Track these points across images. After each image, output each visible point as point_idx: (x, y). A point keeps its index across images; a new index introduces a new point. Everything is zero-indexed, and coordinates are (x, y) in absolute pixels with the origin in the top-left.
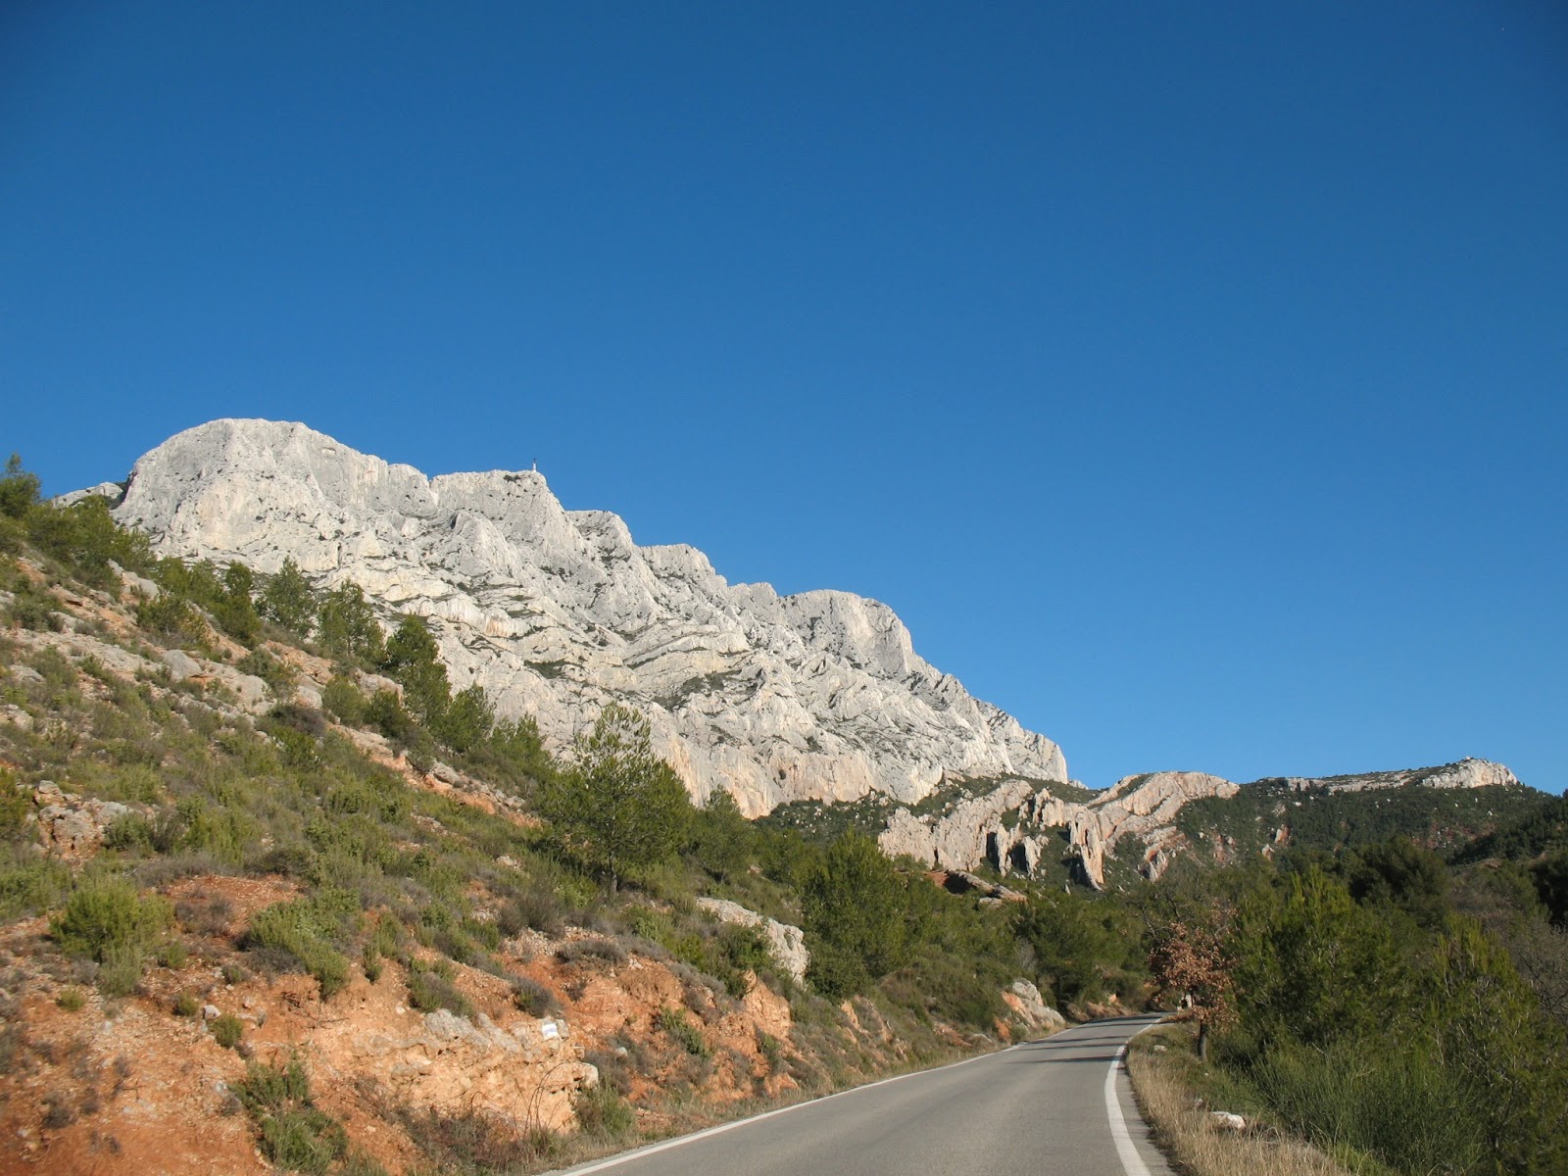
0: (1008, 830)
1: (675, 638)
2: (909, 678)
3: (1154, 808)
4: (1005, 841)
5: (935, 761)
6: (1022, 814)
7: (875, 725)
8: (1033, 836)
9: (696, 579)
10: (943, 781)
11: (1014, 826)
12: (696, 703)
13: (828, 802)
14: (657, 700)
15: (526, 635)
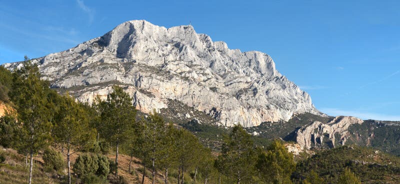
0: (316, 134)
1: (235, 79)
2: (275, 78)
3: (343, 126)
4: (316, 136)
5: (291, 110)
6: (319, 130)
8: (321, 135)
10: (293, 115)
11: (317, 132)
12: (243, 97)
13: (272, 122)
14: (233, 96)
15: (207, 80)
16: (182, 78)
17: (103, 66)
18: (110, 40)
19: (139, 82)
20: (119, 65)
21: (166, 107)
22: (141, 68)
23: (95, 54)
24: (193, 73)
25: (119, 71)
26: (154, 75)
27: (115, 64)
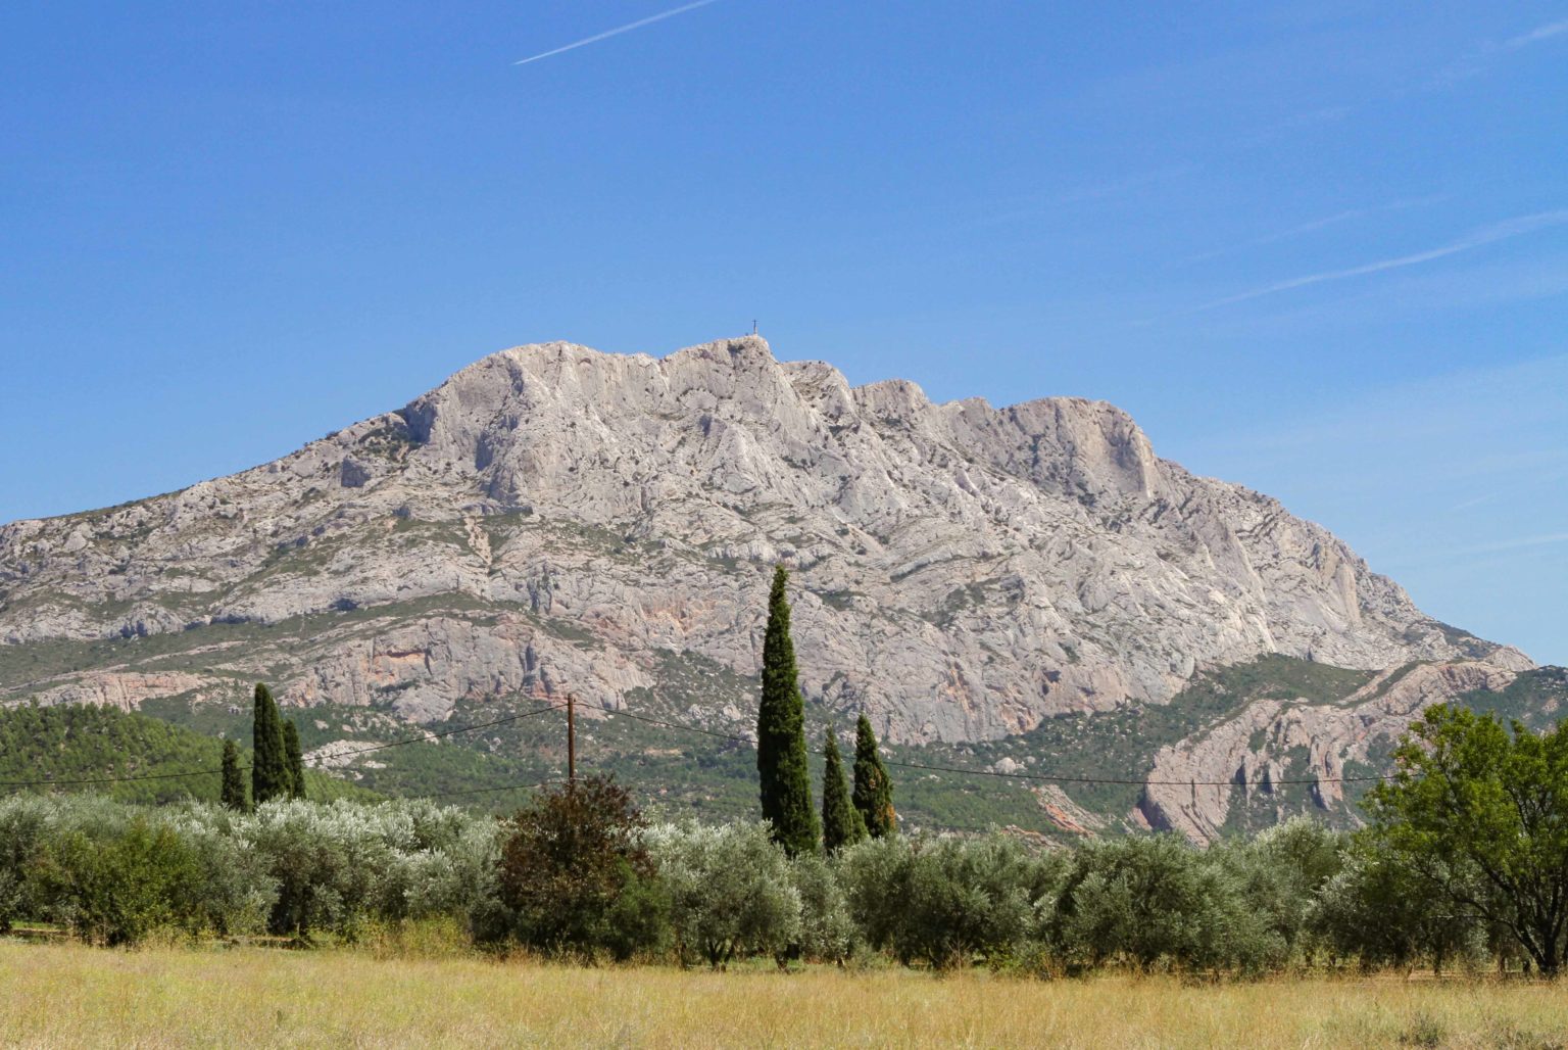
0: (1254, 752)
1: (933, 547)
2: (1152, 505)
4: (1253, 764)
5: (1186, 651)
6: (1269, 736)
7: (1124, 616)
8: (1276, 758)
9: (913, 422)
10: (1195, 675)
11: (1260, 748)
12: (963, 620)
13: (1089, 712)
14: (925, 616)
15: (813, 565)
16: (712, 563)
17: (407, 534)
18: (431, 425)
19: (542, 592)
20: (468, 528)
21: (649, 683)
22: (551, 537)
23: (372, 482)
24: (754, 543)
25: (467, 549)
26: (602, 562)
27: (452, 523)
